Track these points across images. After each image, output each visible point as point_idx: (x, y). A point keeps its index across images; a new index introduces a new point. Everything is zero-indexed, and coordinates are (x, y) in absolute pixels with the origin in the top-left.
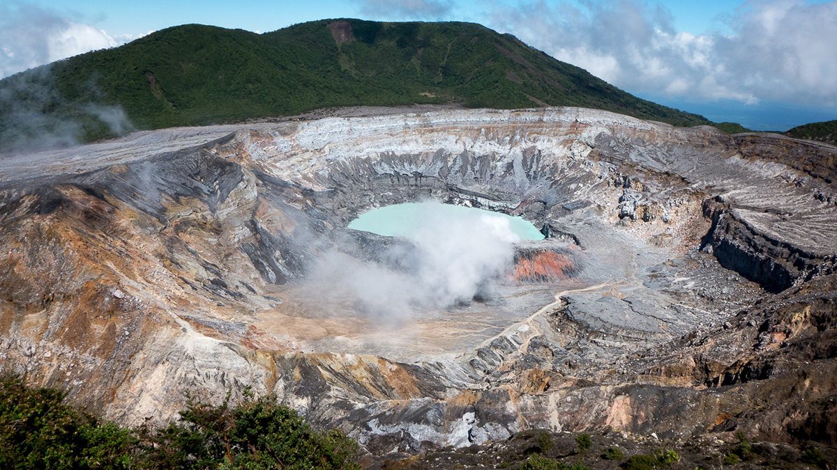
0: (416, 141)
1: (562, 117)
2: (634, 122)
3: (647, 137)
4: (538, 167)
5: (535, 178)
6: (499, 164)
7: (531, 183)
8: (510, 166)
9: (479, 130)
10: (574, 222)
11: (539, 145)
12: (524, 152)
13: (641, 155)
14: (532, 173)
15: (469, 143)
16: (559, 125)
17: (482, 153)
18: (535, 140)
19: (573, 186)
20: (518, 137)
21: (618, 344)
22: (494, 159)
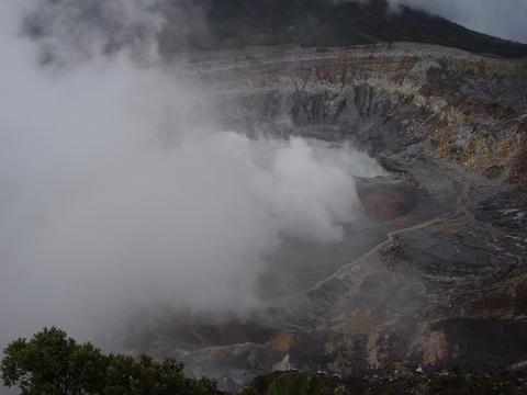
0: (247, 84)
1: (392, 53)
2: (465, 56)
3: (477, 69)
4: (370, 104)
5: (368, 115)
6: (332, 103)
7: (364, 121)
8: (343, 104)
9: (310, 69)
10: (407, 159)
11: (371, 82)
12: (357, 89)
13: (471, 87)
14: (364, 111)
15: (300, 83)
16: (390, 60)
17: (315, 93)
18: (367, 77)
19: (405, 122)
20: (349, 75)
21: (448, 279)
22: (327, 97)
